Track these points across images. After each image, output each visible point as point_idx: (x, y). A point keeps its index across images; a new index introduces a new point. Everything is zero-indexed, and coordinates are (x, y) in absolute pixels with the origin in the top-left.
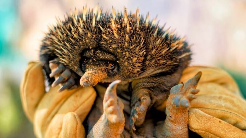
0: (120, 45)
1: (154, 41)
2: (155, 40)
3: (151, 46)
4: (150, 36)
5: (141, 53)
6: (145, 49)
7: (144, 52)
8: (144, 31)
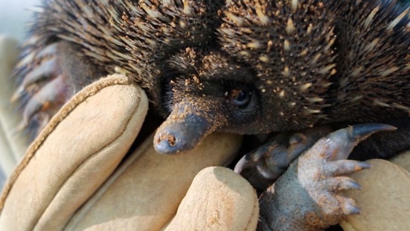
0: (270, 43)
1: (362, 42)
2: (365, 37)
3: (351, 55)
4: (354, 25)
5: (324, 70)
6: (334, 62)
7: (331, 70)
8: (339, 8)
